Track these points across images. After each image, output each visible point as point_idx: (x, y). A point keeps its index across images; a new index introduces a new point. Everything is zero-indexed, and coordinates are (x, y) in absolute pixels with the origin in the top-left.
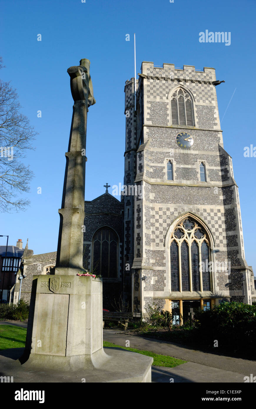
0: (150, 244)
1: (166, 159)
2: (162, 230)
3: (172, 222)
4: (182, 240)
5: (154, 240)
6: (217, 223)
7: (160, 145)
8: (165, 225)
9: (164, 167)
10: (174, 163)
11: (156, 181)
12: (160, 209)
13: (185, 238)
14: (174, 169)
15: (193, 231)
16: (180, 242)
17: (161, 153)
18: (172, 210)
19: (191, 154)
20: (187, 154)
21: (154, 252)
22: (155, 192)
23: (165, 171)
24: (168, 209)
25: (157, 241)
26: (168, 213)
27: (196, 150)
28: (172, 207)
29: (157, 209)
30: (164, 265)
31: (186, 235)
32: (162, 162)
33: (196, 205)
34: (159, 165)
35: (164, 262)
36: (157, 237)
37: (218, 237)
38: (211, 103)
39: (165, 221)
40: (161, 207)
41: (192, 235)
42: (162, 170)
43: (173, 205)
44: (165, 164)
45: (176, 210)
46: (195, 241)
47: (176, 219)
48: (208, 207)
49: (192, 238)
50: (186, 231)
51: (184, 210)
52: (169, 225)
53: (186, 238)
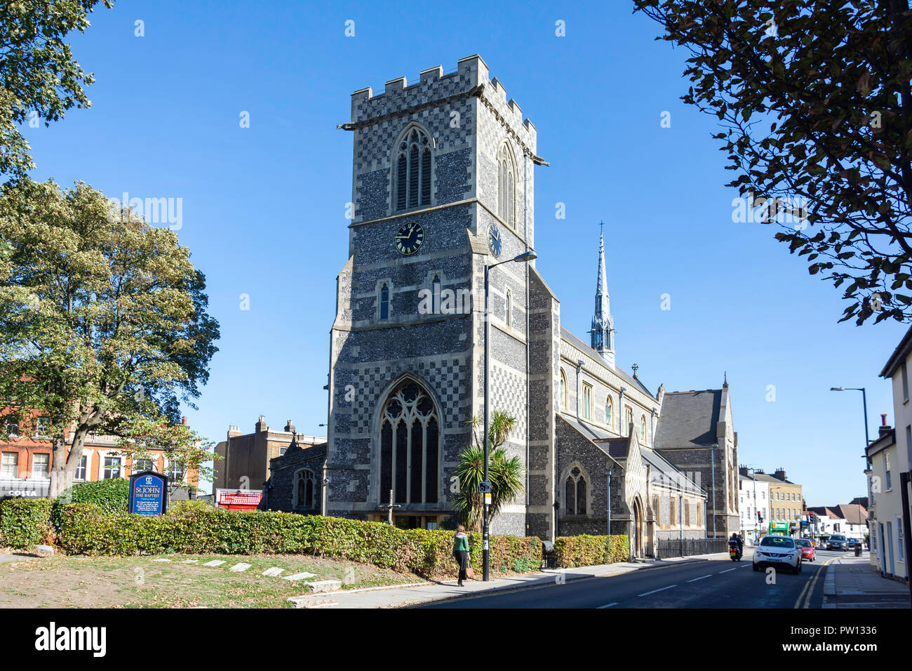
0: (349, 429)
1: (379, 281)
2: (367, 406)
3: (381, 391)
4: (398, 420)
5: (355, 424)
6: (451, 385)
7: (372, 258)
8: (372, 397)
9: (374, 299)
10: (391, 286)
11: (363, 324)
12: (367, 371)
13: (402, 416)
14: (391, 297)
15: (414, 404)
16: (394, 423)
17: (371, 273)
18: (383, 371)
19: (418, 263)
20: (412, 265)
21: (355, 441)
22: (360, 345)
23: (377, 304)
24: (377, 370)
25: (361, 424)
26: (377, 377)
27: (427, 253)
28: (382, 364)
29: (362, 373)
30: (367, 461)
31: (405, 410)
32: (373, 289)
33: (419, 358)
34: (369, 295)
35: (368, 457)
36: (361, 418)
37: (452, 410)
38: (464, 141)
39: (372, 392)
40: (368, 367)
41: (414, 409)
42: (372, 303)
43: (384, 362)
44: (377, 292)
45: (388, 369)
46: (417, 420)
47: (387, 386)
48: (437, 359)
49: (414, 414)
50: (404, 404)
51: (399, 369)
52: (377, 397)
53: (405, 415)
